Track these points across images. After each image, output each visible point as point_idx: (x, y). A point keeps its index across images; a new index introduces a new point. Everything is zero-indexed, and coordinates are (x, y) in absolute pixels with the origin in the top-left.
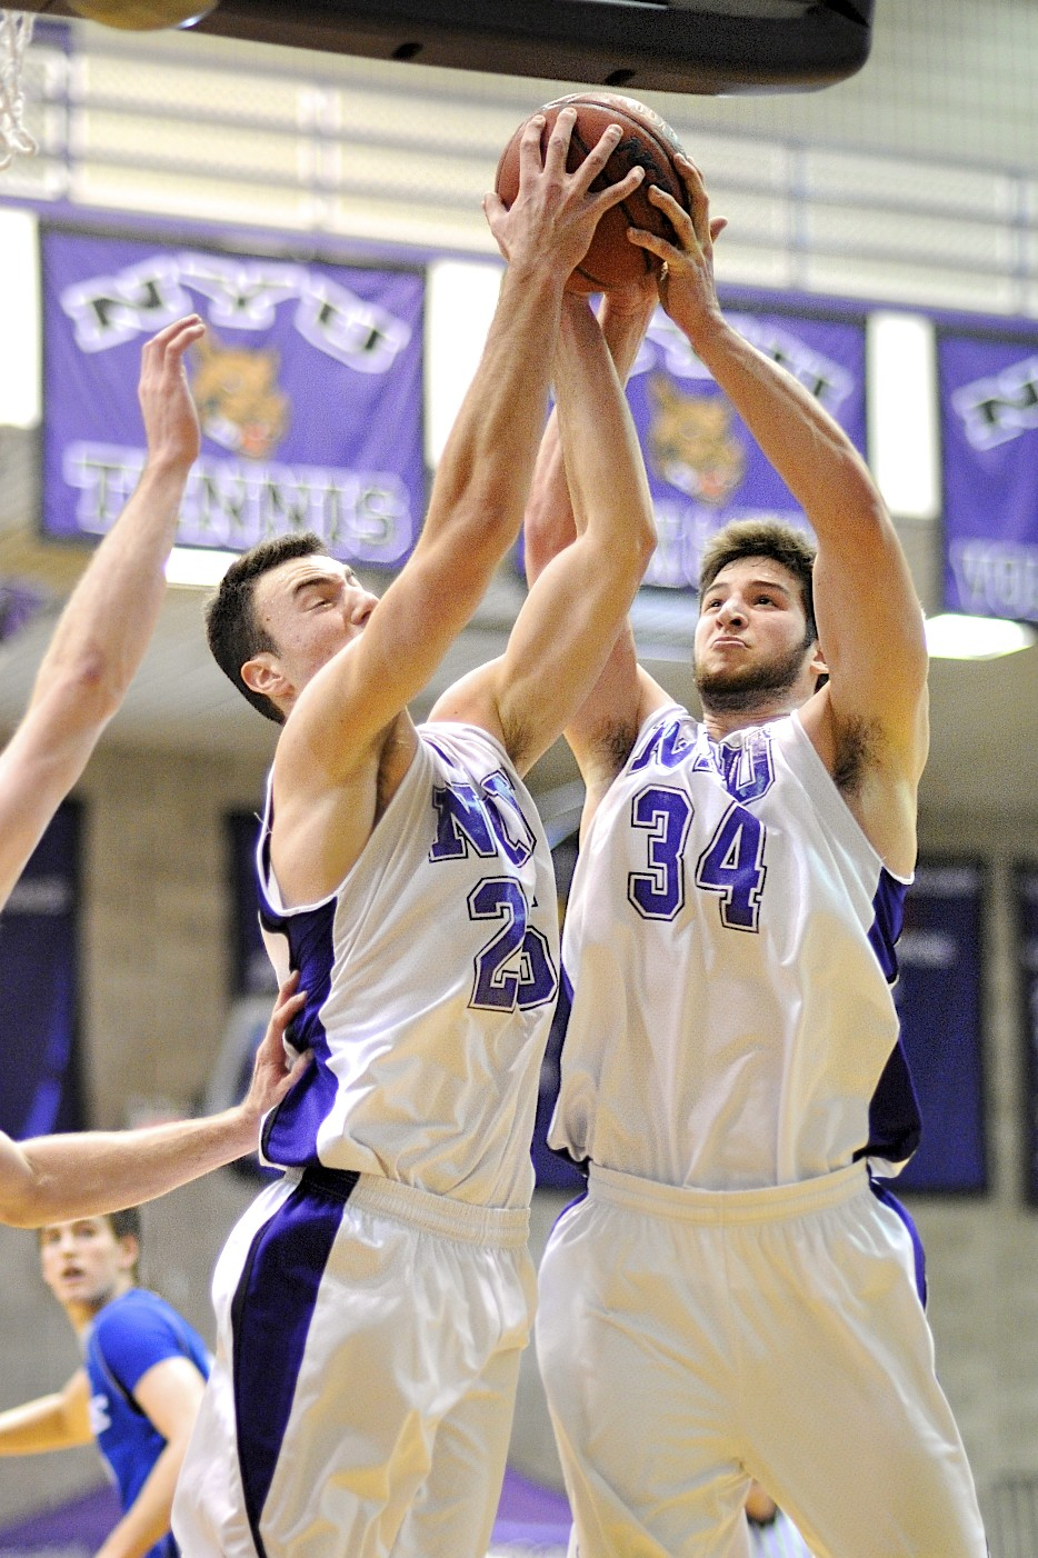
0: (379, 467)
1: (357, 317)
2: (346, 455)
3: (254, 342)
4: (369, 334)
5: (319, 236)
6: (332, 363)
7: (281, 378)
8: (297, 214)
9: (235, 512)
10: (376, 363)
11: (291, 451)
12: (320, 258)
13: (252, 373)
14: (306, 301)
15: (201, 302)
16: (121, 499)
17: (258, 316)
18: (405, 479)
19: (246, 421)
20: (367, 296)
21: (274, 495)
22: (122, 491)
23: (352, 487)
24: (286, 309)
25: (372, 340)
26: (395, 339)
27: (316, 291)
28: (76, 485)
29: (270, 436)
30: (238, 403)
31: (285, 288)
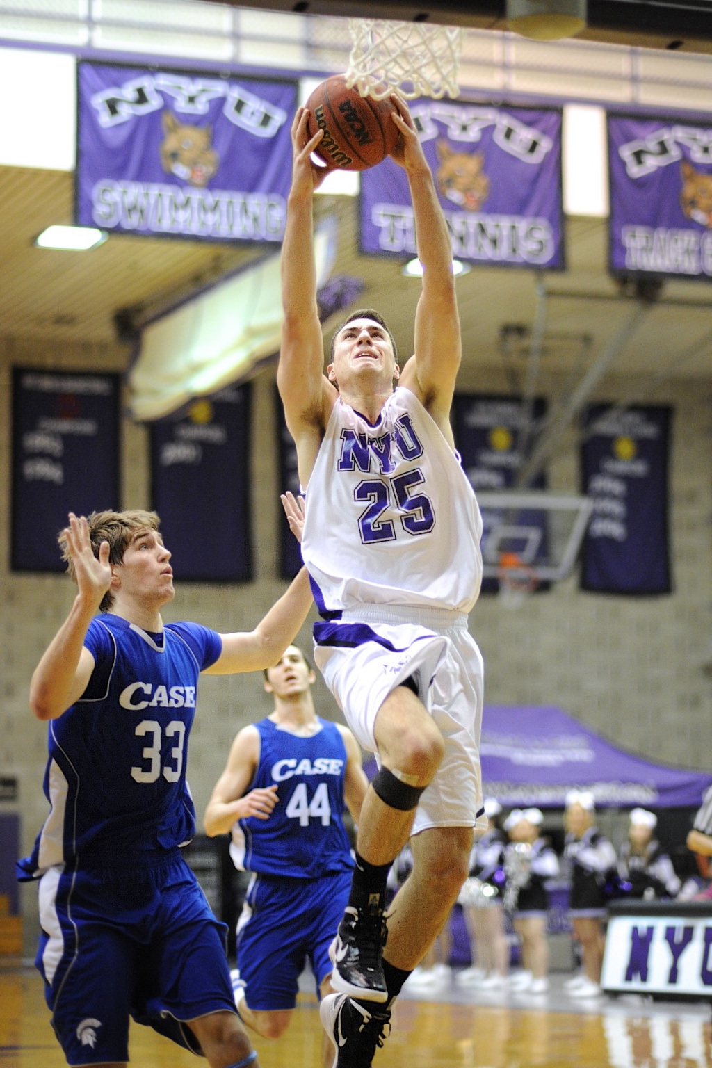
0: (537, 214)
1: (525, 135)
2: (520, 208)
3: (471, 149)
4: (531, 143)
5: (506, 92)
6: (513, 159)
7: (485, 168)
8: (492, 81)
9: (461, 239)
10: (536, 158)
11: (491, 206)
12: (506, 105)
13: (471, 165)
14: (499, 126)
15: (442, 128)
16: (401, 233)
17: (473, 135)
18: (551, 220)
19: (466, 191)
20: (529, 124)
21: (482, 229)
22: (402, 228)
23: (523, 225)
24: (488, 130)
25: (533, 147)
26: (545, 145)
27: (504, 121)
28: (379, 225)
29: (480, 198)
30: (463, 181)
31: (487, 120)
